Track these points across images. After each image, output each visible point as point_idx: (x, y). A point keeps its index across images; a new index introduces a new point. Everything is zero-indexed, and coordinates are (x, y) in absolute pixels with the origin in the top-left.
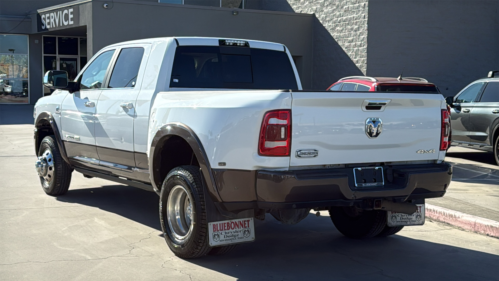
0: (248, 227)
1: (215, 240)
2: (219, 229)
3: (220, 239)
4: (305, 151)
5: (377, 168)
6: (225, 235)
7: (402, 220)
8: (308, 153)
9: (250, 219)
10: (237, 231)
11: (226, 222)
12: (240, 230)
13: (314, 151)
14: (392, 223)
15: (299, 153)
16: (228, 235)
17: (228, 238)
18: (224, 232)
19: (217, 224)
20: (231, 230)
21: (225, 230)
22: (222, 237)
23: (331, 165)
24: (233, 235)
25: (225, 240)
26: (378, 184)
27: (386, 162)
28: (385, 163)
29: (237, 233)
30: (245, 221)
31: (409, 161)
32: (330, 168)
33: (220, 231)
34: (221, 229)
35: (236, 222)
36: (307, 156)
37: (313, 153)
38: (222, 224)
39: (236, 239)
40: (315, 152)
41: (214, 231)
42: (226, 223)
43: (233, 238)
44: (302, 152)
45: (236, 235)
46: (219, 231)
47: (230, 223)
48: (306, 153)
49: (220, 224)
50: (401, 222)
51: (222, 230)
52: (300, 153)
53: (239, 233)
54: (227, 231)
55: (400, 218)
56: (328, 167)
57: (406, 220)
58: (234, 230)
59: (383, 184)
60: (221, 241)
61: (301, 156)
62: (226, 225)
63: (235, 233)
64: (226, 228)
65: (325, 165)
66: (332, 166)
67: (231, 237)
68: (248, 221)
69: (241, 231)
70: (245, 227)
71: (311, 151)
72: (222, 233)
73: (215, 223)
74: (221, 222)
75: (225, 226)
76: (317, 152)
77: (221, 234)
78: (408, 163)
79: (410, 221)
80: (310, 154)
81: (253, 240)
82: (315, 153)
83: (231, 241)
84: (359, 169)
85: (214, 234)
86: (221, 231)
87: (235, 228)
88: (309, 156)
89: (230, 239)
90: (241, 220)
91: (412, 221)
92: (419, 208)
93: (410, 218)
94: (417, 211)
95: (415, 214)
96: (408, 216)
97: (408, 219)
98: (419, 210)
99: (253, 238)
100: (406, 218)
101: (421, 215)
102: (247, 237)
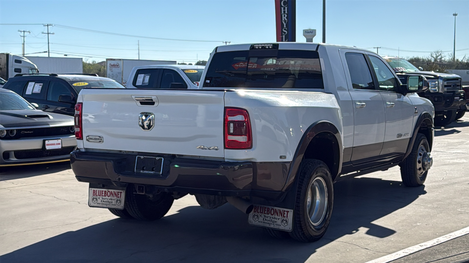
0: (121, 197)
1: (94, 202)
2: (97, 194)
3: (98, 202)
4: (92, 137)
5: (157, 158)
6: (102, 200)
7: (264, 221)
8: (94, 139)
9: (122, 191)
11: (104, 190)
12: (114, 198)
13: (98, 137)
14: (253, 222)
15: (88, 138)
16: (104, 200)
17: (104, 203)
19: (97, 191)
20: (107, 197)
21: (102, 196)
22: (99, 201)
23: (126, 151)
24: (108, 201)
25: (102, 204)
26: (156, 173)
27: (178, 155)
28: (176, 155)
30: (118, 192)
31: (202, 156)
33: (98, 196)
34: (100, 194)
35: (111, 192)
36: (93, 141)
37: (98, 139)
38: (101, 191)
39: (110, 205)
40: (100, 138)
41: (93, 195)
43: (108, 204)
44: (89, 137)
45: (111, 202)
46: (97, 195)
47: (107, 191)
48: (93, 139)
49: (99, 191)
50: (264, 222)
51: (100, 196)
52: (89, 138)
53: (113, 201)
54: (104, 197)
55: (263, 219)
56: (124, 153)
57: (269, 222)
58: (110, 198)
59: (161, 173)
60: (98, 204)
61: (90, 140)
62: (104, 192)
64: (103, 195)
65: (121, 151)
66: (127, 152)
68: (121, 193)
69: (115, 200)
70: (118, 197)
71: (97, 137)
72: (100, 198)
73: (95, 189)
74: (100, 189)
75: (102, 193)
76: (101, 138)
77: (99, 198)
78: (201, 158)
79: (273, 224)
80: (96, 139)
82: (100, 139)
83: (106, 205)
84: (142, 157)
85: (93, 197)
86: (99, 196)
87: (110, 196)
88: (95, 141)
89: (106, 204)
90: (116, 191)
91: (277, 224)
92: (286, 213)
93: (274, 221)
94: (284, 215)
95: (281, 218)
96: (271, 219)
97: (271, 221)
98: (285, 215)
99: (122, 207)
100: (269, 220)
101: (287, 220)
102: (118, 205)
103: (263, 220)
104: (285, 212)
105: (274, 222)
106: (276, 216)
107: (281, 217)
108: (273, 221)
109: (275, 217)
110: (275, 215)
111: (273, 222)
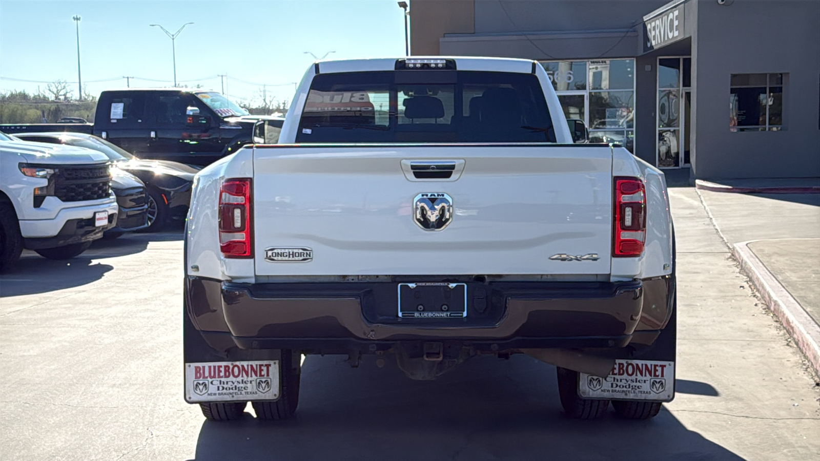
0: (268, 375)
1: (198, 392)
2: (207, 374)
3: (209, 392)
4: (283, 251)
5: (453, 285)
6: (219, 385)
7: (614, 389)
8: (289, 254)
9: (272, 362)
10: (244, 381)
11: (223, 364)
12: (250, 379)
13: (301, 251)
14: (591, 393)
15: (270, 253)
16: (225, 386)
17: (225, 391)
18: (218, 381)
19: (204, 367)
20: (231, 378)
21: (219, 377)
22: (212, 389)
23: (358, 276)
24: (236, 386)
25: (219, 394)
26: (452, 315)
27: (488, 275)
28: (486, 277)
29: (244, 384)
30: (261, 366)
31: (547, 275)
32: (357, 281)
33: (209, 379)
34: (212, 374)
35: (243, 366)
36: (287, 258)
37: (300, 254)
38: (215, 367)
39: (241, 394)
40: (305, 252)
41: (196, 377)
42: (223, 367)
43: (236, 393)
44: (275, 251)
45: (242, 387)
46: (207, 378)
47: (231, 367)
48: (285, 254)
49: (210, 367)
50: (613, 391)
51: (214, 377)
52: (273, 253)
53: (249, 385)
54: (223, 380)
55: (610, 385)
56: (353, 280)
57: (625, 389)
58: (240, 379)
59: (465, 314)
60: (209, 394)
61: (275, 258)
62: (222, 369)
63: (240, 383)
64: (222, 374)
65: (344, 277)
66: (360, 277)
67: (232, 389)
68: (268, 366)
69: (253, 382)
70: (261, 375)
71: (295, 251)
72: (214, 383)
73: (200, 365)
74: (212, 364)
75: (220, 371)
76: (308, 252)
77: (212, 383)
78: (544, 279)
79: (634, 392)
80: (294, 255)
81: (275, 398)
82: (306, 255)
83: (231, 396)
84: (412, 285)
85: (195, 383)
86: (211, 377)
87: (241, 375)
88: (291, 258)
89: (230, 394)
90: (254, 363)
91: (641, 392)
92: (659, 369)
93: (635, 386)
94: (655, 373)
95: (649, 380)
96: (629, 382)
97: (629, 387)
98: (659, 373)
99: (275, 395)
100: (624, 385)
101: (663, 381)
102: (264, 393)
103: (612, 386)
104: (657, 368)
105: (636, 388)
106: (639, 377)
107: (650, 377)
108: (632, 386)
109: (636, 379)
110: (636, 375)
111: (632, 389)
